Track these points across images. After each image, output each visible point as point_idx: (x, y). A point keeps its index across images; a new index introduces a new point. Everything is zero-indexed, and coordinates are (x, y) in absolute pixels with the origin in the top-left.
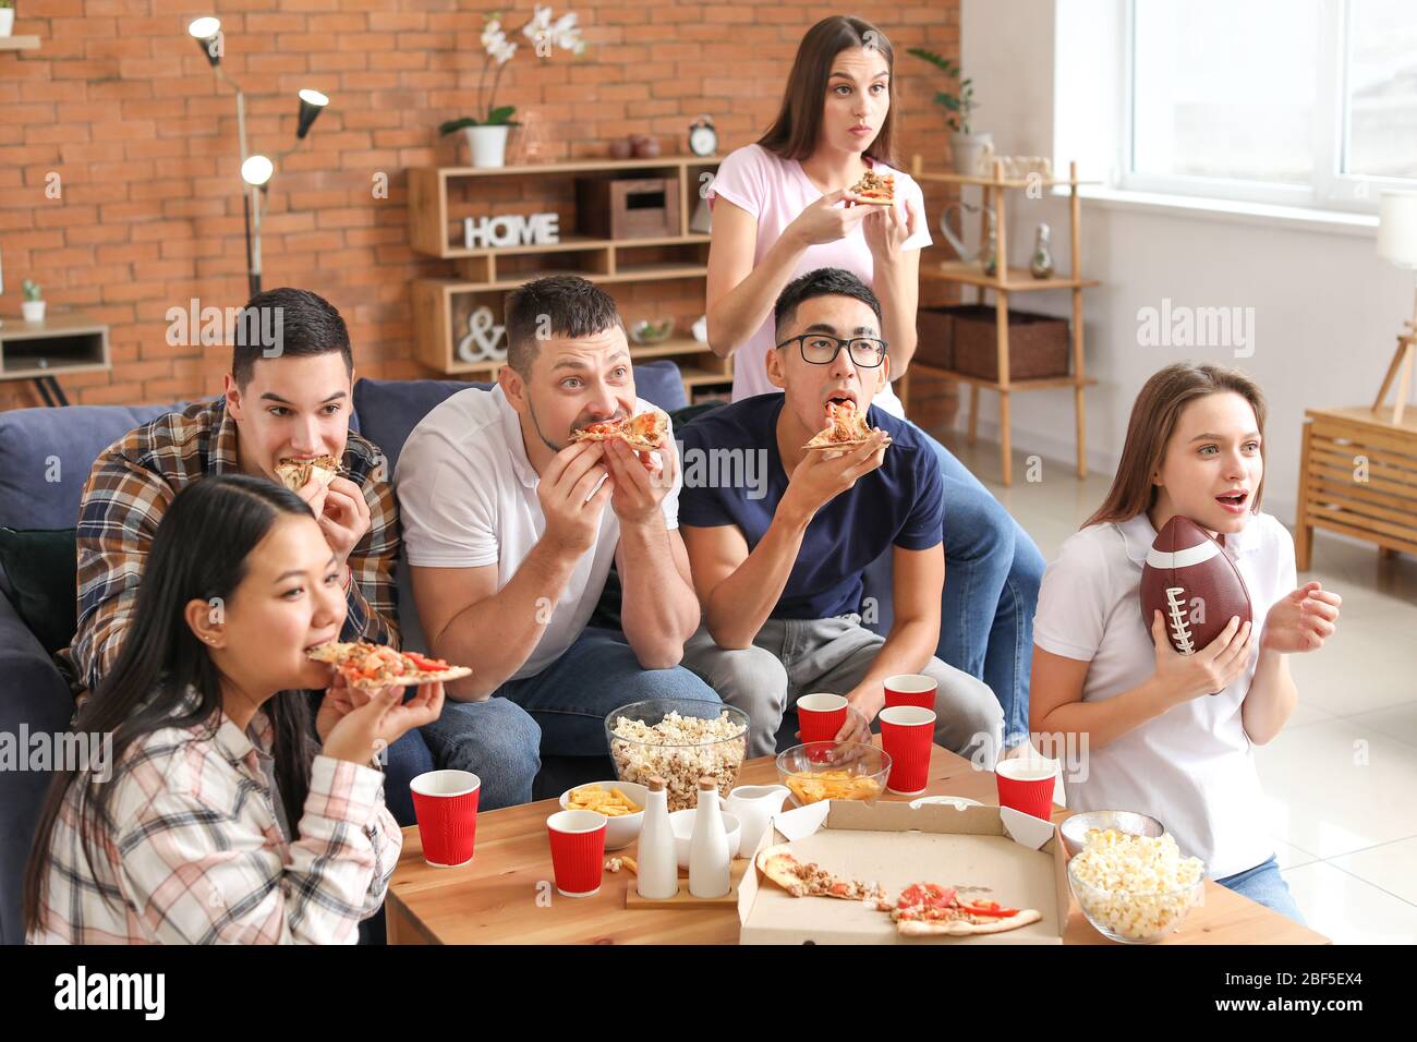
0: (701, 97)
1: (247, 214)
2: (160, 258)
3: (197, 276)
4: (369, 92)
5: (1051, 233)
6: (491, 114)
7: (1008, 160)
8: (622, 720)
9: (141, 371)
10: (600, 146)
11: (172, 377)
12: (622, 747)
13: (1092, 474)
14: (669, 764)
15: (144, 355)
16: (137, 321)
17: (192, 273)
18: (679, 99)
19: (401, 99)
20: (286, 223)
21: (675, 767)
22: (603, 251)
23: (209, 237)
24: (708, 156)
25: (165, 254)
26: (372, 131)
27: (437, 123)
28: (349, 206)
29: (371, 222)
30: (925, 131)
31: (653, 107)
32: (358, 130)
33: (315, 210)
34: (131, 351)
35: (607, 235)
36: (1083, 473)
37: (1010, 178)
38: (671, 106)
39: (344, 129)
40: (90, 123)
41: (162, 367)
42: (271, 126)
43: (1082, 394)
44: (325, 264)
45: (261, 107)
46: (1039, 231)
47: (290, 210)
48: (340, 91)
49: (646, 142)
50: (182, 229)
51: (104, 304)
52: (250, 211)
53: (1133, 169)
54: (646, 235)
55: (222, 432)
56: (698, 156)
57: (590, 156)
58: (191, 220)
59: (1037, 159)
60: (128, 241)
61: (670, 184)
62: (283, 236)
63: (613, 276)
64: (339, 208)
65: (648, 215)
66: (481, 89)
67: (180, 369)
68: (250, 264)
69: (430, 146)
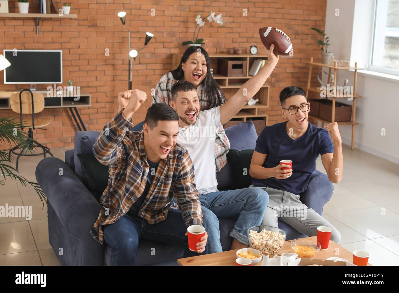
0: (253, 37)
1: (129, 64)
2: (104, 75)
3: (114, 81)
4: (163, 32)
5: (348, 81)
6: (197, 40)
7: (338, 61)
8: (252, 231)
9: (97, 105)
10: (225, 50)
11: (105, 108)
12: (252, 239)
13: (355, 149)
14: (265, 245)
15: (98, 102)
16: (97, 92)
17: (112, 80)
18: (247, 38)
19: (172, 34)
20: (139, 67)
21: (267, 246)
22: (225, 80)
23: (118, 70)
24: (255, 54)
25: (105, 74)
26: (163, 43)
27: (181, 42)
28: (156, 63)
29: (162, 68)
30: (313, 50)
31: (240, 40)
32: (160, 42)
33: (147, 64)
34: (95, 100)
35: (226, 76)
36: (353, 149)
37: (338, 66)
38: (245, 40)
39: (156, 42)
40: (88, 38)
41: (103, 105)
42: (136, 40)
43: (354, 127)
44: (149, 79)
45: (134, 35)
46: (345, 81)
47: (140, 64)
48: (156, 32)
49: (238, 50)
50: (111, 67)
51: (88, 87)
52: (130, 63)
53: (372, 65)
54: (237, 76)
55: (140, 140)
56: (252, 54)
57: (222, 53)
58: (113, 65)
59: (346, 61)
60: (96, 70)
61: (244, 62)
62: (138, 70)
63: (227, 87)
64: (154, 64)
65: (238, 70)
66: (195, 33)
67: (107, 105)
68: (129, 79)
69: (178, 48)
